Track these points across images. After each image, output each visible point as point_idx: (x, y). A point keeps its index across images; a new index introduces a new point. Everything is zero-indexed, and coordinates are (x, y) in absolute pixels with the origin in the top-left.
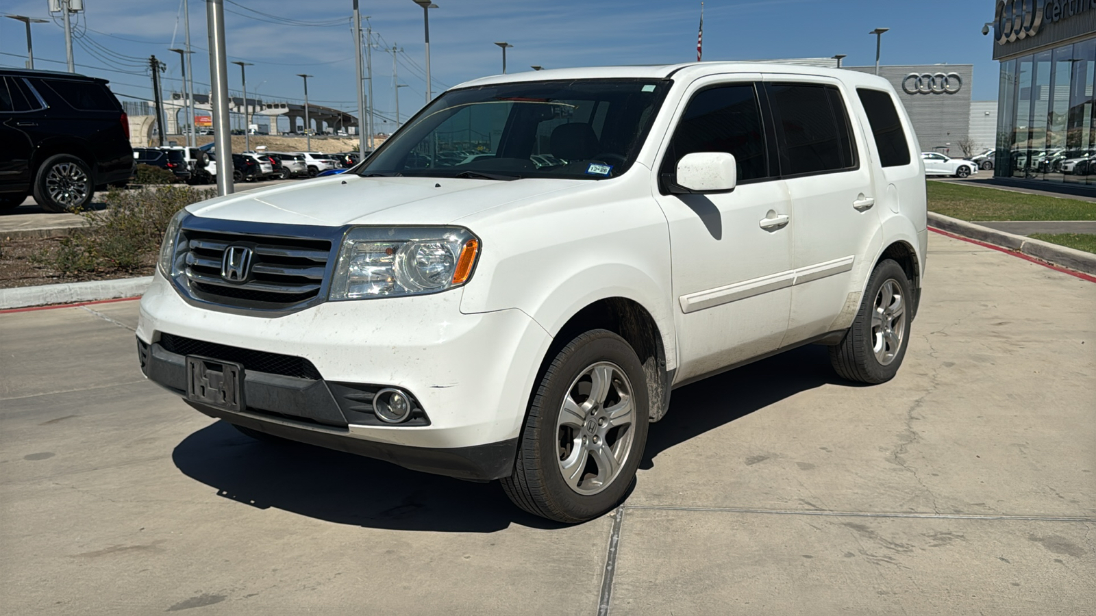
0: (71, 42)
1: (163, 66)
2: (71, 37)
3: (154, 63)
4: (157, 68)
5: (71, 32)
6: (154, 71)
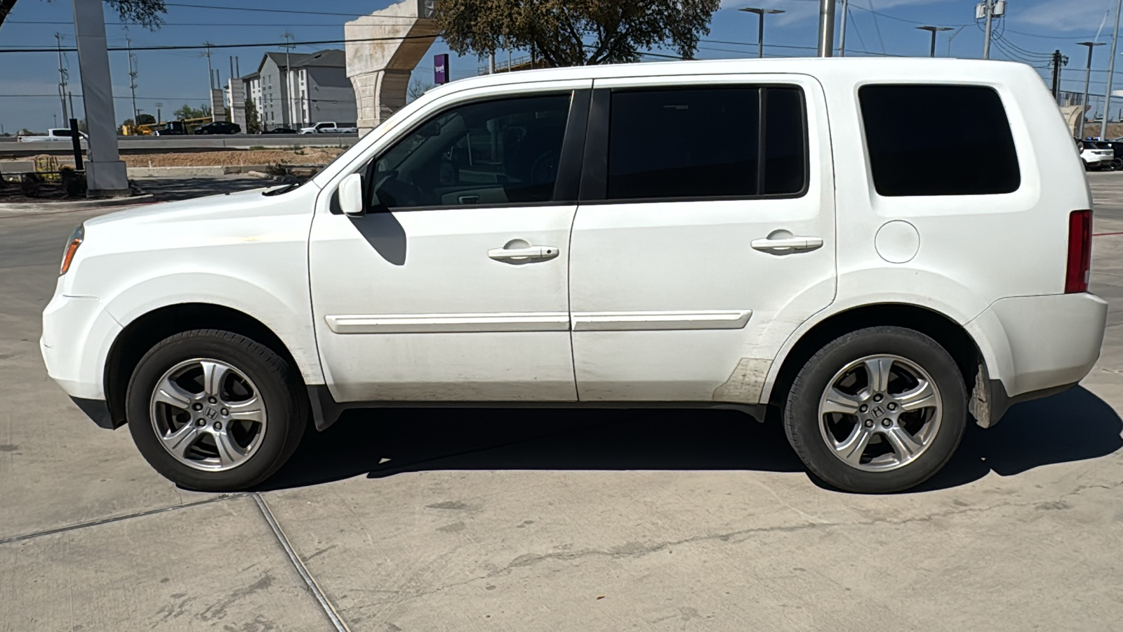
0: (989, 44)
1: (1065, 60)
2: (990, 39)
3: (1057, 58)
4: (1059, 62)
5: (990, 35)
6: (1056, 65)
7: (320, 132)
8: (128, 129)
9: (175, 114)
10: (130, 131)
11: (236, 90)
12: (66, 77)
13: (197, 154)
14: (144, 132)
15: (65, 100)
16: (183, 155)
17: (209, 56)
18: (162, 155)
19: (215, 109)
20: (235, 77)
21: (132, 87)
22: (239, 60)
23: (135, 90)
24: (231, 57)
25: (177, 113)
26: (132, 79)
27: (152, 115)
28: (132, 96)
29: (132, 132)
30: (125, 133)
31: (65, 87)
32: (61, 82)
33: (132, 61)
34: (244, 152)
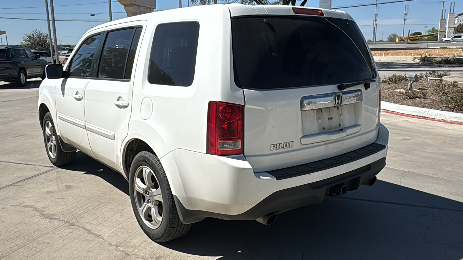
7: (453, 40)
8: (398, 39)
9: (428, 32)
10: (399, 40)
11: (451, 19)
12: (377, 17)
13: (410, 51)
14: (406, 40)
15: (375, 27)
16: (403, 51)
17: (443, 3)
18: (394, 51)
19: (440, 29)
20: (452, 12)
21: (404, 20)
22: (455, 4)
23: (405, 21)
24: (451, 3)
25: (429, 31)
26: (405, 17)
27: (421, 32)
28: (403, 24)
29: (400, 40)
30: (397, 41)
31: (376, 21)
32: (375, 19)
33: (406, 8)
34: (434, 50)
